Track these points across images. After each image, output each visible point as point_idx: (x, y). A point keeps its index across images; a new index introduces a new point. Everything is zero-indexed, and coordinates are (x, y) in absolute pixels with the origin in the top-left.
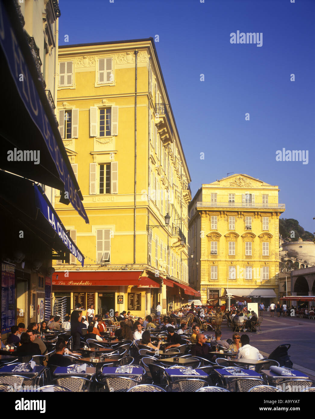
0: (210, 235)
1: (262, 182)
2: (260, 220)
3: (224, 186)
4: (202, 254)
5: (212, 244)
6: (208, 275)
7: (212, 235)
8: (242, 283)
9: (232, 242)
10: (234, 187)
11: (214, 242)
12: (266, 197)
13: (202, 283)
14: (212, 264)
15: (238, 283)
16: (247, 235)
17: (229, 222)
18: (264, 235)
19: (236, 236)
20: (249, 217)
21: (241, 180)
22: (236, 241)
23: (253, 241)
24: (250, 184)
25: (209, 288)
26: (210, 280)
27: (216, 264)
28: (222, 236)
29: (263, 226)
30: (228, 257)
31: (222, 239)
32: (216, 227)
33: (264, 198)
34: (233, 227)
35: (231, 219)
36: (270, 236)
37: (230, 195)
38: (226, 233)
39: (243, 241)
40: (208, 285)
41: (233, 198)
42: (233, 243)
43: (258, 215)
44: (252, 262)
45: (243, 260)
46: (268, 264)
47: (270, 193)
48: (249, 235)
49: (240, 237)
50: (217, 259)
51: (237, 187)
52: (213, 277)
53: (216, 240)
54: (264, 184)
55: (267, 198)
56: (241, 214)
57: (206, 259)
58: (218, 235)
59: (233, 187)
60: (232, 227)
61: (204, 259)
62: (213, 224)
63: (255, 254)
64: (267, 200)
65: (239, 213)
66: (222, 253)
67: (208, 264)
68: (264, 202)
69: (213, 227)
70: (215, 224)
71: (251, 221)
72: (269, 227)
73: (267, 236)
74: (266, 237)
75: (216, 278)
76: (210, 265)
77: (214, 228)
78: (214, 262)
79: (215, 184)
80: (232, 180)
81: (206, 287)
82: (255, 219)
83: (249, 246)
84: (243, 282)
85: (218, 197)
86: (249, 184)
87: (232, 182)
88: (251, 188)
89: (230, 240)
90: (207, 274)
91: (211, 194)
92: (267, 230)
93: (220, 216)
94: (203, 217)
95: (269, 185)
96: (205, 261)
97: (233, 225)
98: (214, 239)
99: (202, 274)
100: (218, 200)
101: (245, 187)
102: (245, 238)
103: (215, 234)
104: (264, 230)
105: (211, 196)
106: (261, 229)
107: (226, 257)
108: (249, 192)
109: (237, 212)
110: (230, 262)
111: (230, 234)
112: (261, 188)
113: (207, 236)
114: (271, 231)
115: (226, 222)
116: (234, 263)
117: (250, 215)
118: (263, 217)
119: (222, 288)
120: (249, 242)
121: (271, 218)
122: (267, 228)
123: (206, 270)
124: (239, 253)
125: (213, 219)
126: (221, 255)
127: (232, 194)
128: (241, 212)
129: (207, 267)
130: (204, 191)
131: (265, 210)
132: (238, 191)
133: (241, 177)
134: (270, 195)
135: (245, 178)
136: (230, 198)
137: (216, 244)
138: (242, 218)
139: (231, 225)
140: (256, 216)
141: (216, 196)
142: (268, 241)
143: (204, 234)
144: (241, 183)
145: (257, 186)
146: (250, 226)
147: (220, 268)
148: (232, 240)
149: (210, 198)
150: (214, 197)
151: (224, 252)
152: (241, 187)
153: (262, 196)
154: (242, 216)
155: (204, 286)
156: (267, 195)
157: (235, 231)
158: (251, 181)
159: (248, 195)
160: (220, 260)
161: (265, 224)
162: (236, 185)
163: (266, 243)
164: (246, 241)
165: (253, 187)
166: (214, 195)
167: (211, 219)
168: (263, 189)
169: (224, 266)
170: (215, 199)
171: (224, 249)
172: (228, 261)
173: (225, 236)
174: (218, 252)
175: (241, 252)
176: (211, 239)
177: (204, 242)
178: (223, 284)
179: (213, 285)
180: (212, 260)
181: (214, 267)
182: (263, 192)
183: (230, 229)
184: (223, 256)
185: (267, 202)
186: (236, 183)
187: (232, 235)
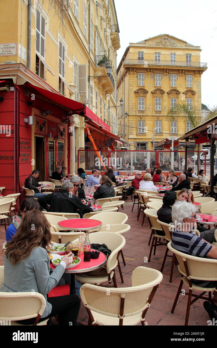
0: (138, 91)
1: (186, 43)
2: (184, 78)
3: (150, 45)
5: (140, 100)
6: (136, 129)
7: (140, 91)
11: (141, 98)
14: (139, 118)
15: (164, 137)
16: (172, 92)
18: (188, 92)
19: (162, 92)
20: (173, 75)
22: (162, 97)
23: (178, 98)
25: (136, 142)
26: (138, 134)
27: (143, 119)
28: (148, 92)
29: (187, 84)
30: (154, 112)
31: (149, 95)
32: (143, 84)
33: (187, 57)
34: (159, 84)
35: (158, 76)
36: (193, 93)
37: (156, 53)
38: (153, 89)
39: (169, 98)
40: (135, 139)
41: (159, 57)
42: (159, 99)
43: (182, 72)
44: (176, 118)
48: (174, 92)
49: (166, 93)
50: (144, 114)
52: (140, 132)
53: (143, 96)
55: (190, 58)
56: (166, 72)
57: (134, 114)
58: (145, 92)
59: (159, 47)
62: (140, 81)
64: (190, 59)
65: (165, 71)
66: (149, 108)
68: (187, 61)
70: (142, 80)
71: (176, 78)
74: (190, 94)
75: (143, 132)
76: (137, 120)
77: (141, 85)
78: (142, 117)
79: (142, 44)
81: (134, 140)
83: (174, 102)
84: (168, 136)
85: (144, 55)
86: (174, 44)
87: (158, 41)
88: (175, 48)
89: (156, 96)
91: (138, 53)
92: (190, 87)
93: (146, 73)
94: (131, 74)
96: (133, 116)
98: (141, 95)
99: (130, 129)
100: (145, 58)
101: (170, 46)
102: (170, 95)
103: (142, 91)
104: (188, 87)
106: (185, 86)
107: (153, 112)
108: (173, 52)
109: (163, 70)
110: (156, 117)
111: (156, 90)
112: (185, 48)
113: (135, 92)
114: (194, 88)
115: (152, 79)
116: (160, 118)
117: (175, 73)
118: (186, 75)
119: (149, 142)
120: (174, 99)
121: (194, 76)
122: (191, 85)
123: (134, 125)
124: (164, 109)
125: (141, 76)
126: (148, 110)
127: (157, 53)
128: (166, 70)
129: (135, 122)
130: (131, 50)
131: (189, 68)
132: (163, 50)
133: (166, 37)
134: (193, 54)
135: (169, 39)
136: (156, 57)
137: (143, 100)
138: (167, 75)
139: (157, 82)
140: (180, 74)
141: (142, 55)
142: (192, 98)
143: (132, 90)
144: (166, 43)
145: (181, 46)
146: (175, 83)
147: (147, 122)
148: (158, 96)
149: (137, 56)
150: (141, 55)
151: (151, 107)
152: (166, 46)
153: (186, 55)
154: (167, 74)
155: (132, 139)
156: (190, 55)
157: (161, 87)
158: (176, 41)
159: (173, 54)
160: (147, 115)
161: (189, 82)
162: (161, 45)
163: (189, 99)
164: (171, 98)
165: (177, 46)
166: (141, 54)
167: (138, 76)
168: (187, 49)
169: (151, 121)
170: (142, 57)
171: (150, 104)
172: (154, 116)
173: (152, 93)
174: (145, 107)
175: (166, 107)
176: (138, 95)
177: (132, 97)
178: (150, 138)
179: (141, 139)
180: (139, 115)
181: (141, 121)
182: (186, 52)
183: (156, 86)
184: (150, 111)
185: (190, 61)
186: (161, 43)
187: (158, 92)
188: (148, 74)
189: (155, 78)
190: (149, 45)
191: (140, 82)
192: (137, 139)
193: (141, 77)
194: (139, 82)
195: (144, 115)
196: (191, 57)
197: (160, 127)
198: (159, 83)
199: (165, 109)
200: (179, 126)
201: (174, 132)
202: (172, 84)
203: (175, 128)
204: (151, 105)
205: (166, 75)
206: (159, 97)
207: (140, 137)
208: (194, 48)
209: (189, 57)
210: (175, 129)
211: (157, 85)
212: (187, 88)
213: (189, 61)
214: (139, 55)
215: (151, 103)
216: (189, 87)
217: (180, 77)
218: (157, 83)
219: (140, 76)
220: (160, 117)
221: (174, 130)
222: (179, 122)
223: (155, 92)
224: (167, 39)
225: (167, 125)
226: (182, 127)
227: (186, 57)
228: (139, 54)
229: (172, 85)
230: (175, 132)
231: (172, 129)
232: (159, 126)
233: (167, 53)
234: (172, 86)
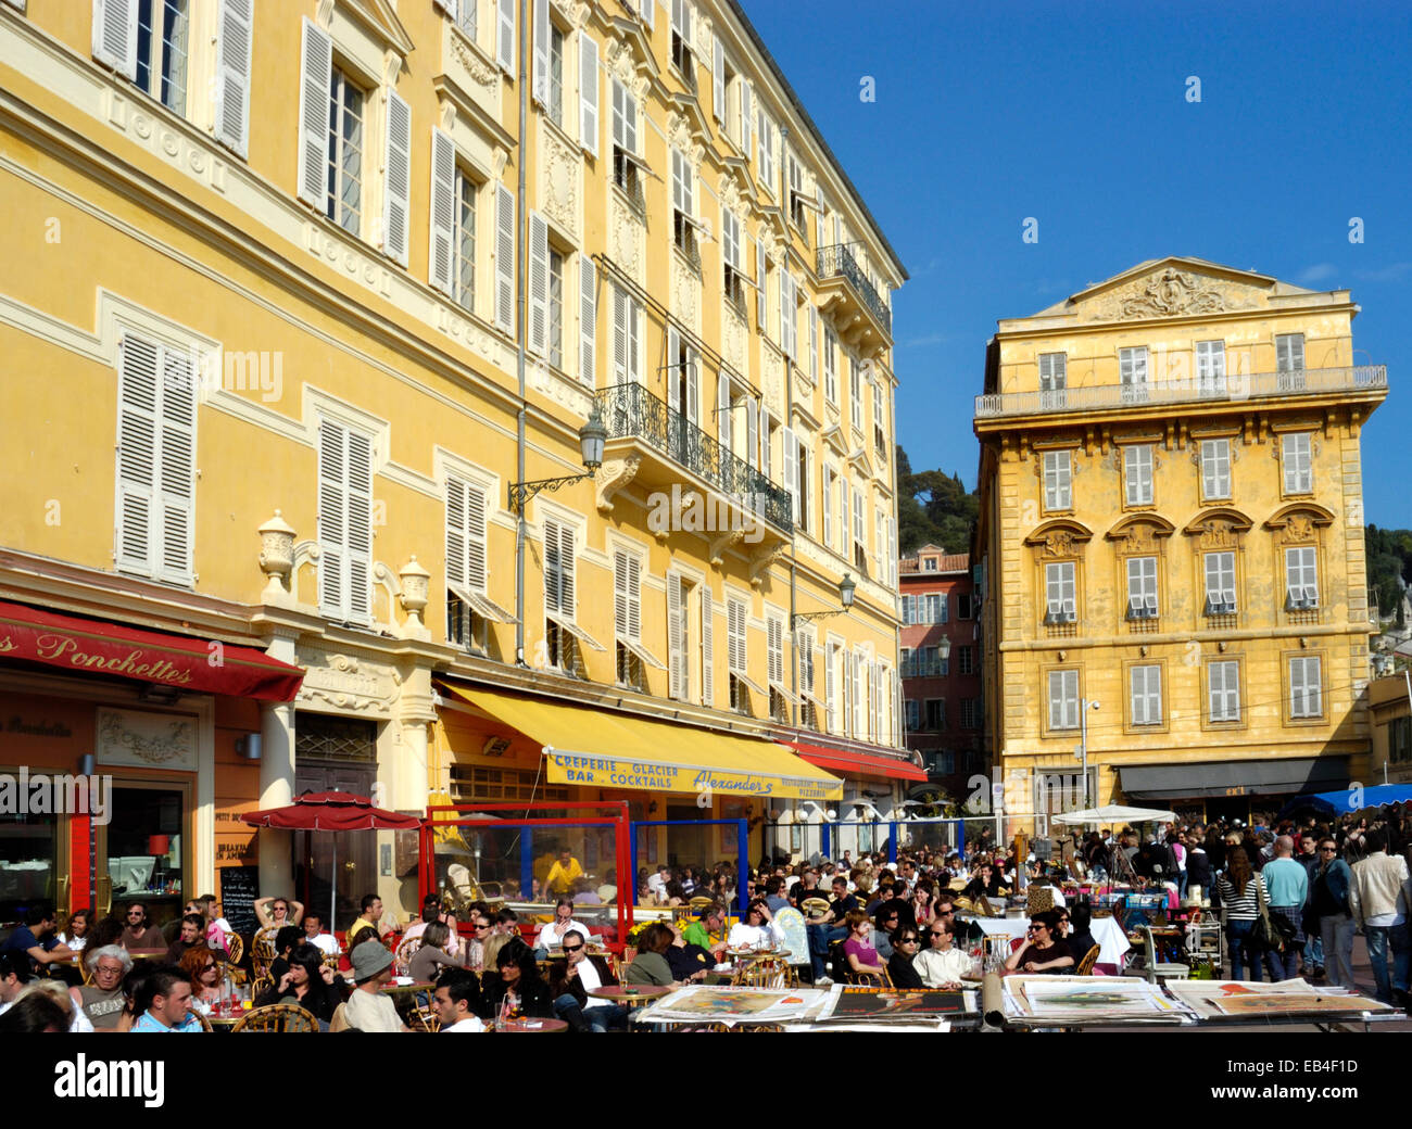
0: (1043, 537)
1: (1272, 283)
2: (1270, 451)
3: (1097, 318)
4: (1007, 624)
5: (1053, 575)
6: (1037, 710)
7: (1051, 534)
8: (1198, 738)
9: (1142, 560)
10: (1143, 319)
11: (1060, 566)
12: (1293, 347)
13: (1011, 747)
14: (1053, 661)
15: (1176, 739)
16: (1212, 525)
17: (1125, 470)
18: (1294, 517)
19: (1161, 529)
20: (1215, 442)
21: (1174, 286)
22: (1162, 553)
23: (1241, 549)
24: (1215, 298)
25: (1041, 769)
26: (1046, 735)
27: (1067, 663)
28: (1093, 539)
29: (1285, 479)
31: (1096, 549)
32: (1065, 500)
33: (1282, 350)
34: (1146, 494)
35: (1137, 457)
36: (1319, 519)
37: (1126, 352)
38: (1112, 521)
39: (1194, 551)
40: (1035, 756)
41: (1141, 365)
42: (1145, 562)
43: (1257, 427)
44: (1236, 644)
45: (1194, 634)
46: (1315, 644)
47: (1312, 327)
48: (1219, 523)
49: (1177, 534)
50: (1076, 641)
51: (1155, 315)
52: (1057, 721)
53: (1070, 556)
54: (1282, 288)
55: (1297, 349)
56: (1177, 435)
57: (1026, 641)
58: (1077, 535)
59: (1137, 320)
60: (1140, 492)
61: (1016, 645)
62: (1051, 489)
63: (1252, 603)
64: (1298, 357)
65: (1171, 429)
66: (1100, 611)
67: (1035, 666)
68: (1283, 368)
69: (1053, 503)
70: (1062, 484)
71: (1229, 458)
72: (1314, 479)
73: (1305, 521)
74: (1301, 523)
75: (1071, 721)
76: (1043, 671)
77: (1059, 506)
78: (1063, 653)
79: (1055, 316)
80: (1132, 290)
81: (1031, 763)
82: (1244, 449)
83: (1220, 572)
84: (1199, 734)
85: (1070, 368)
86: (1211, 297)
87: (1133, 296)
88: (1221, 313)
89: (1134, 550)
90: (1031, 707)
91: (1038, 359)
92: (1305, 491)
93: (1081, 451)
94: (1006, 461)
95: (1303, 291)
96: (1023, 650)
97: (1146, 483)
98: (1061, 553)
99: (1008, 710)
100: (1072, 380)
101: (1195, 310)
102: (1202, 538)
103: (1062, 532)
104: (1291, 492)
105: (1039, 368)
106: (1274, 491)
107: (1117, 626)
108: (1212, 332)
109: (1161, 425)
110: (1136, 649)
111: (1131, 523)
112: (1268, 306)
113: (1029, 543)
114: (1321, 493)
115: (1113, 474)
116: (1155, 652)
117: (1223, 432)
118: (1281, 437)
119: (1102, 768)
120: (1219, 556)
121: (1321, 435)
122: (1305, 482)
123: (1027, 691)
124: (1174, 607)
125: (1054, 467)
126: (1094, 618)
127: (1133, 351)
128: (1177, 422)
129: (1031, 679)
130: (1007, 352)
131: (1290, 402)
132: (1162, 333)
133: (1172, 270)
134: (1311, 334)
135: (1190, 276)
136: (1127, 368)
137: (1067, 575)
138: (1183, 448)
139: (1133, 484)
140: (1249, 436)
141: (1060, 367)
142: (1313, 542)
143: (1014, 532)
144: (1172, 299)
145: (1251, 301)
146: (1224, 483)
147: (1090, 675)
148: (1143, 549)
149: (1033, 377)
150: (1053, 372)
151: (1108, 605)
152: (1172, 314)
153: (1275, 342)
154: (1183, 442)
155: (1019, 759)
156: (1299, 337)
157: (1152, 507)
158: (1221, 281)
159: (1210, 345)
160: (1089, 643)
161: (1294, 468)
162: (1149, 309)
163: (1300, 550)
164: (1207, 551)
165: (1229, 306)
166: (1052, 363)
167: (1044, 464)
168: (1279, 313)
169: (1109, 668)
170: (1059, 376)
171: (1104, 591)
172: (1126, 645)
173: (1109, 537)
174: (1080, 608)
175: (1183, 600)
176: (1044, 556)
177: (1015, 568)
178: (1104, 749)
179: (1061, 754)
180: (1051, 645)
181: (1063, 673)
182: (1277, 326)
183: (1132, 503)
184: (1103, 623)
185: (1298, 366)
186: (1150, 300)
187: (1139, 529)
188: (1089, 455)
189: (1126, 466)
190: (1092, 320)
191: (1054, 493)
192: (1044, 755)
193: (1058, 470)
194: (1050, 493)
195: (1076, 644)
196: (1300, 347)
197: (1152, 695)
198: (1144, 487)
199: (1178, 606)
200: (1249, 681)
201: (1225, 716)
202: (1211, 484)
203: (1229, 695)
204: (1110, 594)
205: (1179, 448)
206: (1146, 554)
207: (1056, 749)
208: (1317, 305)
209: (1290, 349)
210: (1231, 698)
211: (1134, 498)
212: (1288, 497)
213: (1291, 367)
214: (1045, 368)
215: (1108, 587)
216: (1298, 489)
217: (1249, 448)
218: (1133, 489)
219: (1051, 464)
220: (1154, 647)
221: (1224, 705)
222: (1250, 667)
223: (1125, 531)
224: (1178, 278)
225: (1189, 683)
226: (1268, 689)
227: (1275, 349)
228: (1043, 367)
229: (1211, 492)
230: (1232, 710)
231: (1217, 700)
232: (1150, 691)
233: (1178, 344)
234: (1210, 498)
